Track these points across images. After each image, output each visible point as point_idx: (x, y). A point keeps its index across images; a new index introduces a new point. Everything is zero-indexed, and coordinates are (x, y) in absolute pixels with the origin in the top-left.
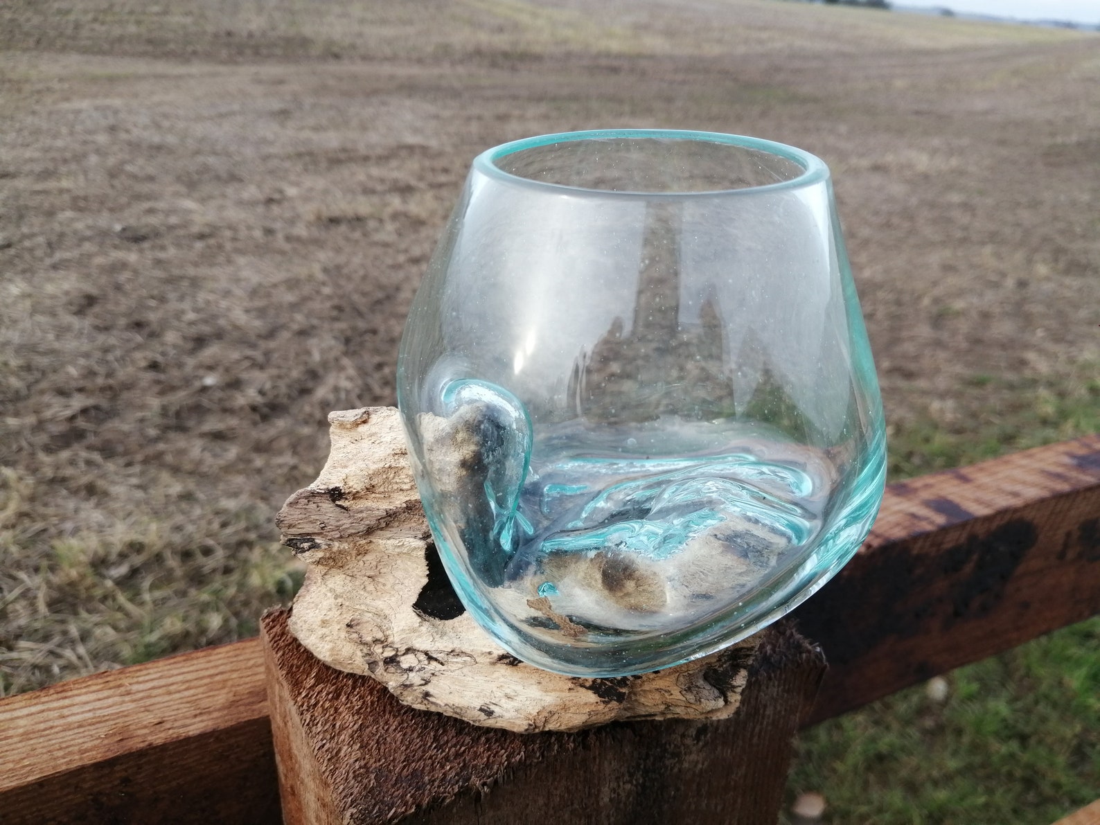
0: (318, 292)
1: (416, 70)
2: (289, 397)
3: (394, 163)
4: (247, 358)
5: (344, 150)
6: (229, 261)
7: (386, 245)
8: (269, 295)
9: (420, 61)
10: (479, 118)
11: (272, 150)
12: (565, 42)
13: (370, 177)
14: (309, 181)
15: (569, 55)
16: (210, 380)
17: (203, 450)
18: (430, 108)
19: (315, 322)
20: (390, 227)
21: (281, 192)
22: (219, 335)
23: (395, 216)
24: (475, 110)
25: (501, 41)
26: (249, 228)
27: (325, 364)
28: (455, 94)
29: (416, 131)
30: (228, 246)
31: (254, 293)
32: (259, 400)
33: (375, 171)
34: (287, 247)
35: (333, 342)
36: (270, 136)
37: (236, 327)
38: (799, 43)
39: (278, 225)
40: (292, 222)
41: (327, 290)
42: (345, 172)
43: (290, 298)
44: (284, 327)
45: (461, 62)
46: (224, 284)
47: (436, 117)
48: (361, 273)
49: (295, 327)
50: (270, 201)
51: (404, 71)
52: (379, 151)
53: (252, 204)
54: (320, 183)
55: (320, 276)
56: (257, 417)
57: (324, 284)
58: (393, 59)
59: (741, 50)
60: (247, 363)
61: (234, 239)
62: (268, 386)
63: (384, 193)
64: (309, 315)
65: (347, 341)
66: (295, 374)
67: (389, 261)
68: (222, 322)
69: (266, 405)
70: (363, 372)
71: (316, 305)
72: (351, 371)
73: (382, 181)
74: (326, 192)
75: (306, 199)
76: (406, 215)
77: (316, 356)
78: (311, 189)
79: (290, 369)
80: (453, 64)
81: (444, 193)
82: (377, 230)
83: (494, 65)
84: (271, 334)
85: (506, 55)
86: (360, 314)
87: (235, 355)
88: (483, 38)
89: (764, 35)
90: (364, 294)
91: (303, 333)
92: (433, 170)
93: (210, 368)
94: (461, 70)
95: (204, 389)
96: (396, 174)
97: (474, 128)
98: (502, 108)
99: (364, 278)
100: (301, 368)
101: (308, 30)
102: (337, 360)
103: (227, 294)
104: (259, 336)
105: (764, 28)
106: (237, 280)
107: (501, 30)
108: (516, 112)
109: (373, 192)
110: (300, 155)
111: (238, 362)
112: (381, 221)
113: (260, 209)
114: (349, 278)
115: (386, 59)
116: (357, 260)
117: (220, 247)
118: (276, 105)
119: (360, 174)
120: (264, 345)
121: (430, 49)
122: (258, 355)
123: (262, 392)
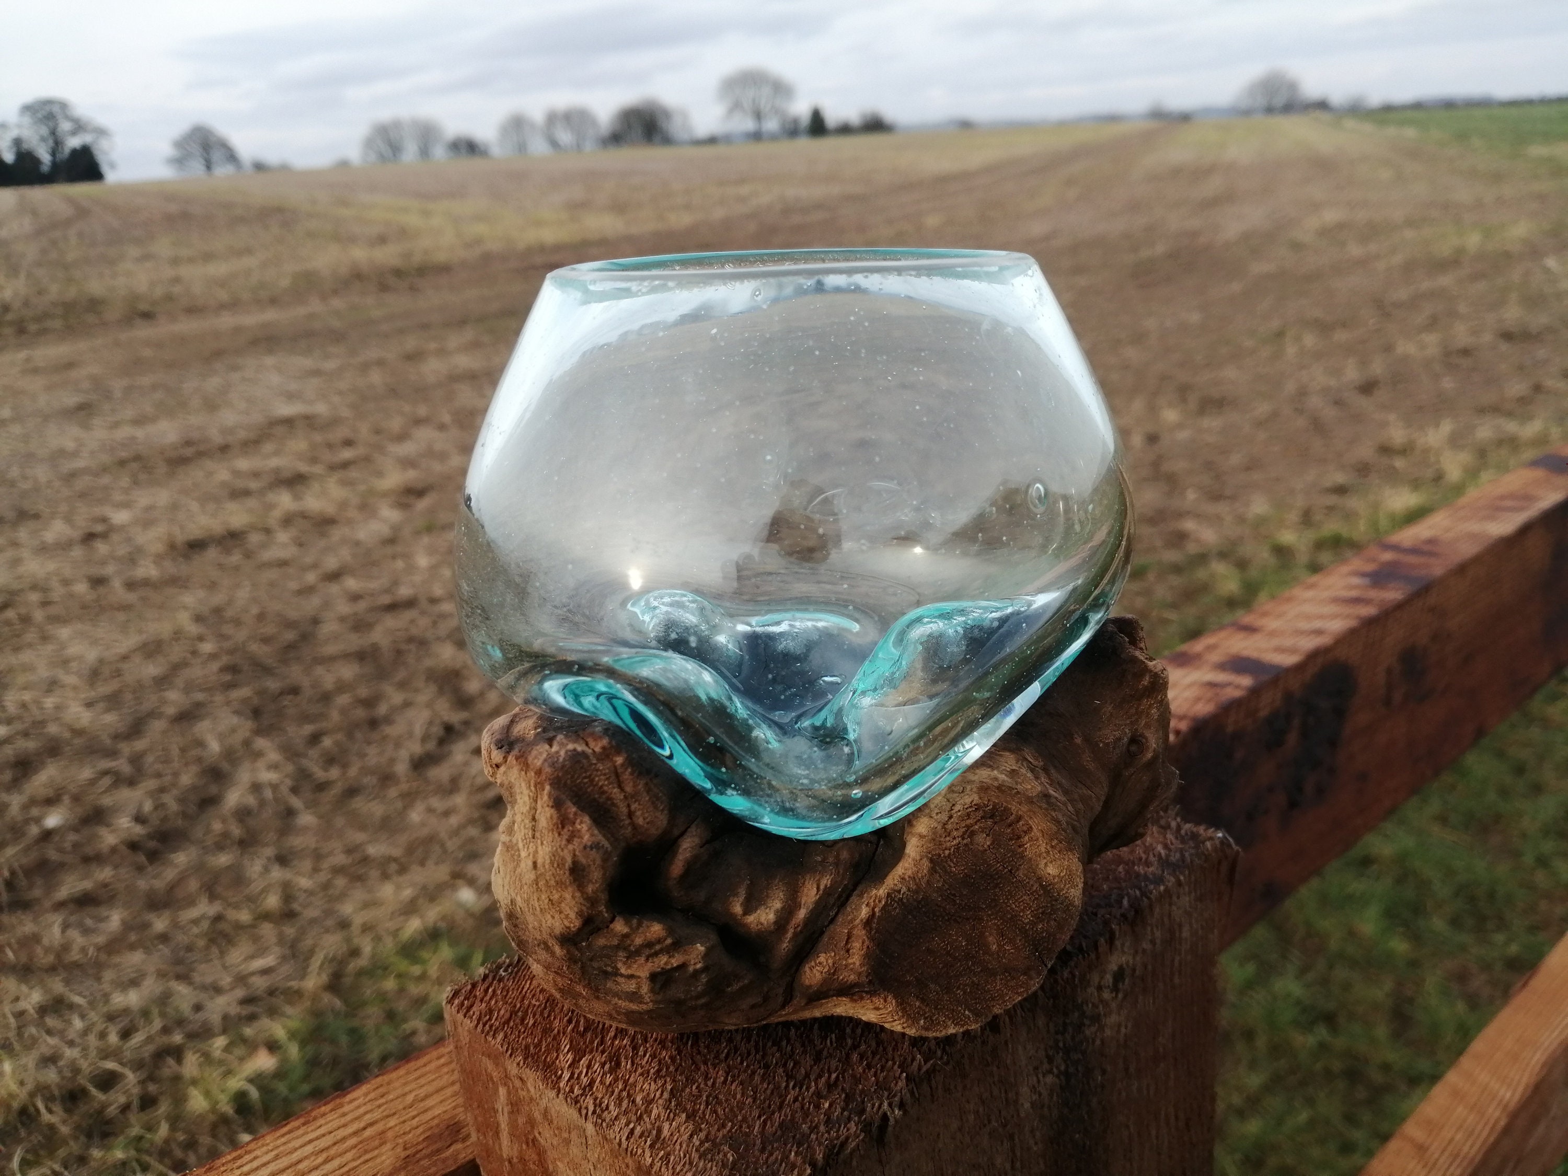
0: (194, 653)
1: (270, 315)
2: (185, 815)
3: (268, 447)
4: (106, 773)
5: (188, 443)
6: (45, 638)
7: (283, 564)
8: (118, 673)
9: (273, 301)
10: (380, 363)
11: (80, 463)
12: (478, 241)
13: (237, 473)
14: (143, 498)
15: (487, 258)
16: (53, 820)
17: (65, 927)
18: (307, 363)
19: (199, 696)
20: (283, 537)
21: (104, 520)
22: (53, 749)
23: (288, 521)
24: (372, 353)
25: (388, 255)
26: (66, 582)
27: (230, 755)
28: (337, 337)
29: (291, 397)
30: (39, 615)
31: (94, 675)
32: (139, 830)
33: (243, 464)
34: (131, 597)
35: (235, 720)
36: (70, 445)
37: (78, 732)
38: (792, 192)
39: (110, 570)
40: (132, 560)
41: (207, 647)
42: (195, 474)
43: (152, 670)
44: (153, 714)
45: (335, 292)
46: (43, 672)
47: (317, 373)
48: (255, 610)
49: (171, 711)
50: (89, 537)
51: (251, 319)
52: (242, 434)
53: (64, 546)
54: (162, 497)
55: (193, 629)
56: (142, 858)
57: (201, 638)
58: (233, 305)
59: (719, 214)
60: (107, 781)
61: (45, 604)
62: (148, 806)
63: (262, 492)
64: (188, 688)
65: (256, 713)
66: (186, 779)
67: (293, 585)
68: (53, 729)
69: (150, 836)
70: (290, 753)
71: (196, 672)
72: (274, 756)
73: (256, 475)
74: (174, 507)
75: (147, 523)
76: (304, 515)
77: (215, 746)
78: (150, 508)
79: (176, 775)
80: (324, 297)
81: (353, 473)
82: (264, 546)
83: (384, 288)
84: (136, 729)
85: (398, 273)
86: (267, 671)
87: (86, 773)
88: (360, 254)
89: (744, 190)
90: (266, 640)
91: (186, 717)
92: (330, 446)
93: (50, 802)
94: (337, 303)
95: (47, 835)
96: (274, 462)
97: (376, 377)
98: (411, 343)
99: (261, 617)
100: (194, 769)
101: (95, 287)
102: (247, 743)
103: (52, 685)
104: (117, 737)
105: (741, 181)
106: (65, 663)
107: (382, 240)
108: (433, 346)
109: (247, 493)
110: (122, 463)
111: (93, 782)
112: (268, 531)
113: (77, 552)
114: (237, 622)
115: (222, 307)
116: (243, 594)
117: (26, 620)
118: (71, 399)
119: (222, 473)
120: (126, 749)
121: (285, 282)
122: (122, 765)
123: (139, 819)
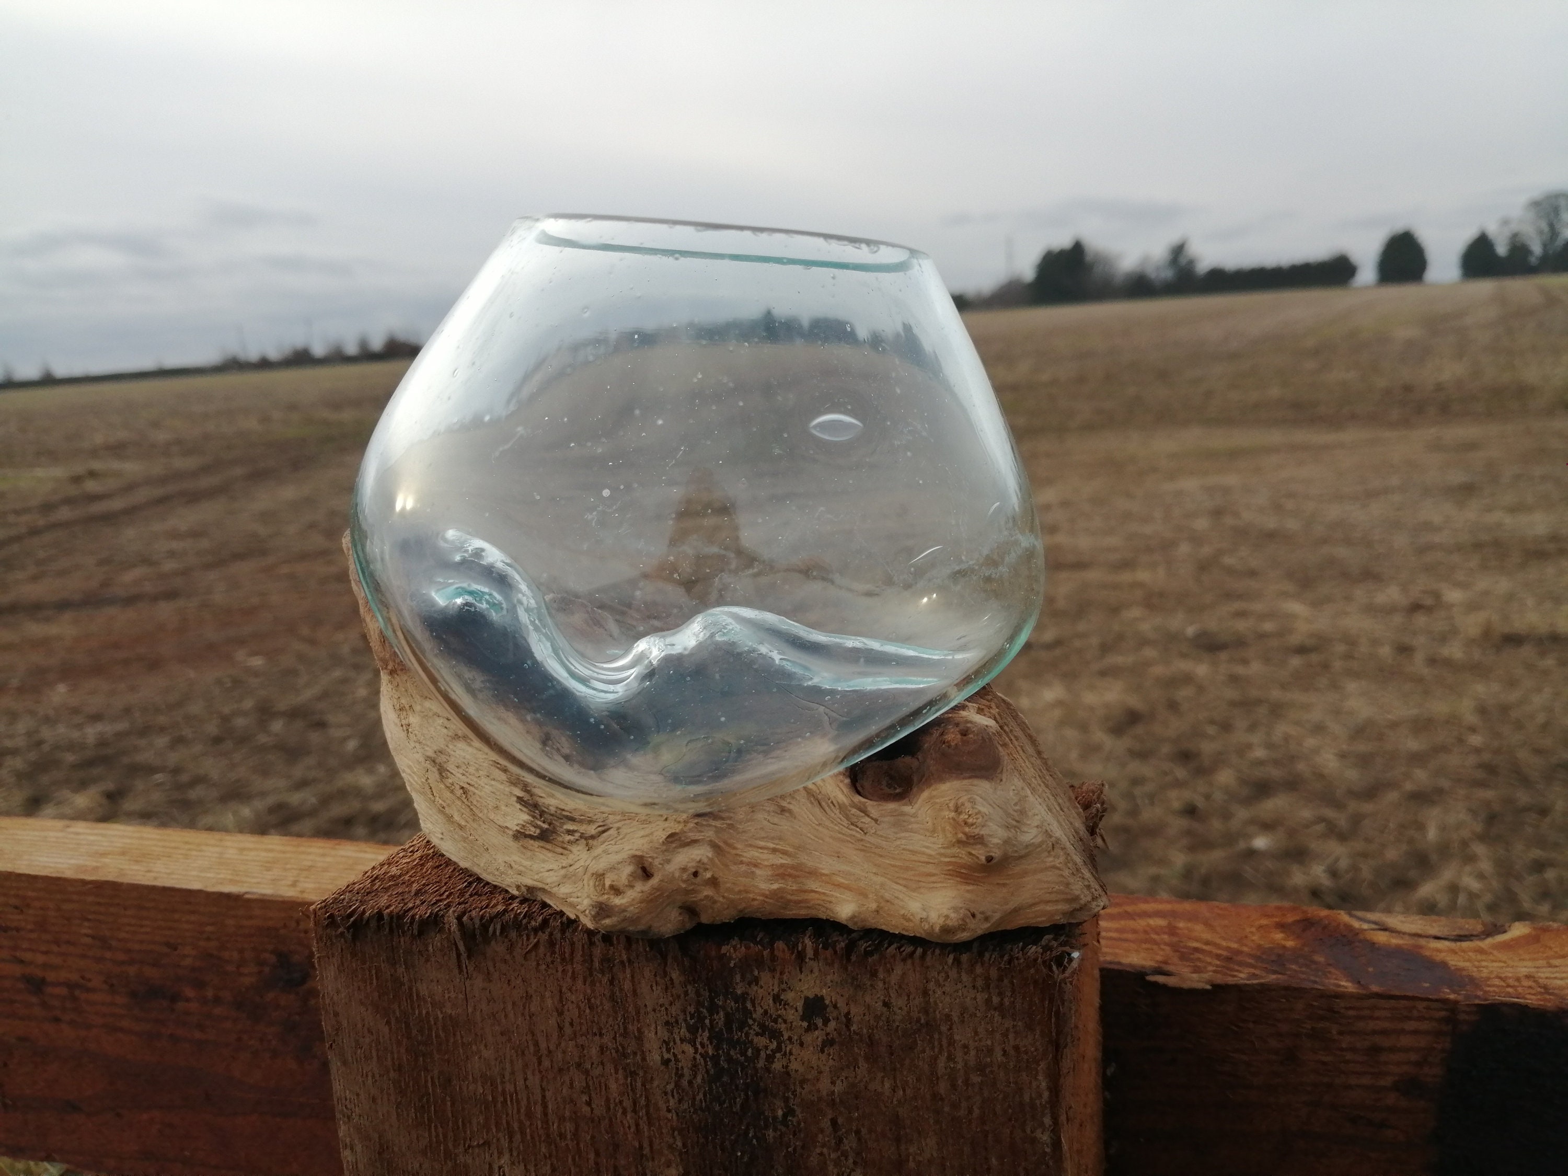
0: (1460, 741)
6: (1335, 686)
8: (1381, 738)
11: (1437, 539)
14: (1483, 583)
16: (1261, 842)
19: (1445, 783)
21: (1437, 595)
22: (1293, 784)
26: (1375, 642)
27: (1444, 850)
30: (1338, 665)
31: (1359, 732)
32: (1326, 881)
34: (1426, 671)
36: (1437, 519)
37: (1321, 776)
39: (1420, 641)
40: (1443, 639)
41: (1476, 740)
43: (1413, 744)
44: (1391, 785)
46: (1316, 715)
48: (1541, 718)
49: (1409, 786)
50: (1416, 608)
53: (1389, 610)
54: (1503, 585)
55: (1471, 718)
57: (1473, 730)
60: (1320, 828)
61: (1348, 656)
62: (1344, 864)
65: (1492, 819)
66: (1392, 854)
68: (1301, 767)
70: (1505, 869)
71: (1453, 760)
72: (1486, 866)
74: (1510, 597)
75: (1473, 607)
77: (1432, 834)
78: (1486, 593)
84: (1371, 793)
86: (1525, 781)
87: (1306, 814)
90: (1538, 752)
91: (1422, 798)
93: (1267, 826)
95: (1251, 853)
99: (1545, 727)
101: (1531, 374)
102: (1465, 844)
103: (1319, 729)
104: (1351, 793)
106: (1337, 712)
110: (1478, 546)
111: (1309, 824)
113: (1398, 619)
114: (1519, 726)
116: (1538, 700)
117: (1326, 666)
118: (1457, 477)
120: (1353, 806)
122: (1342, 820)
123: (1333, 873)
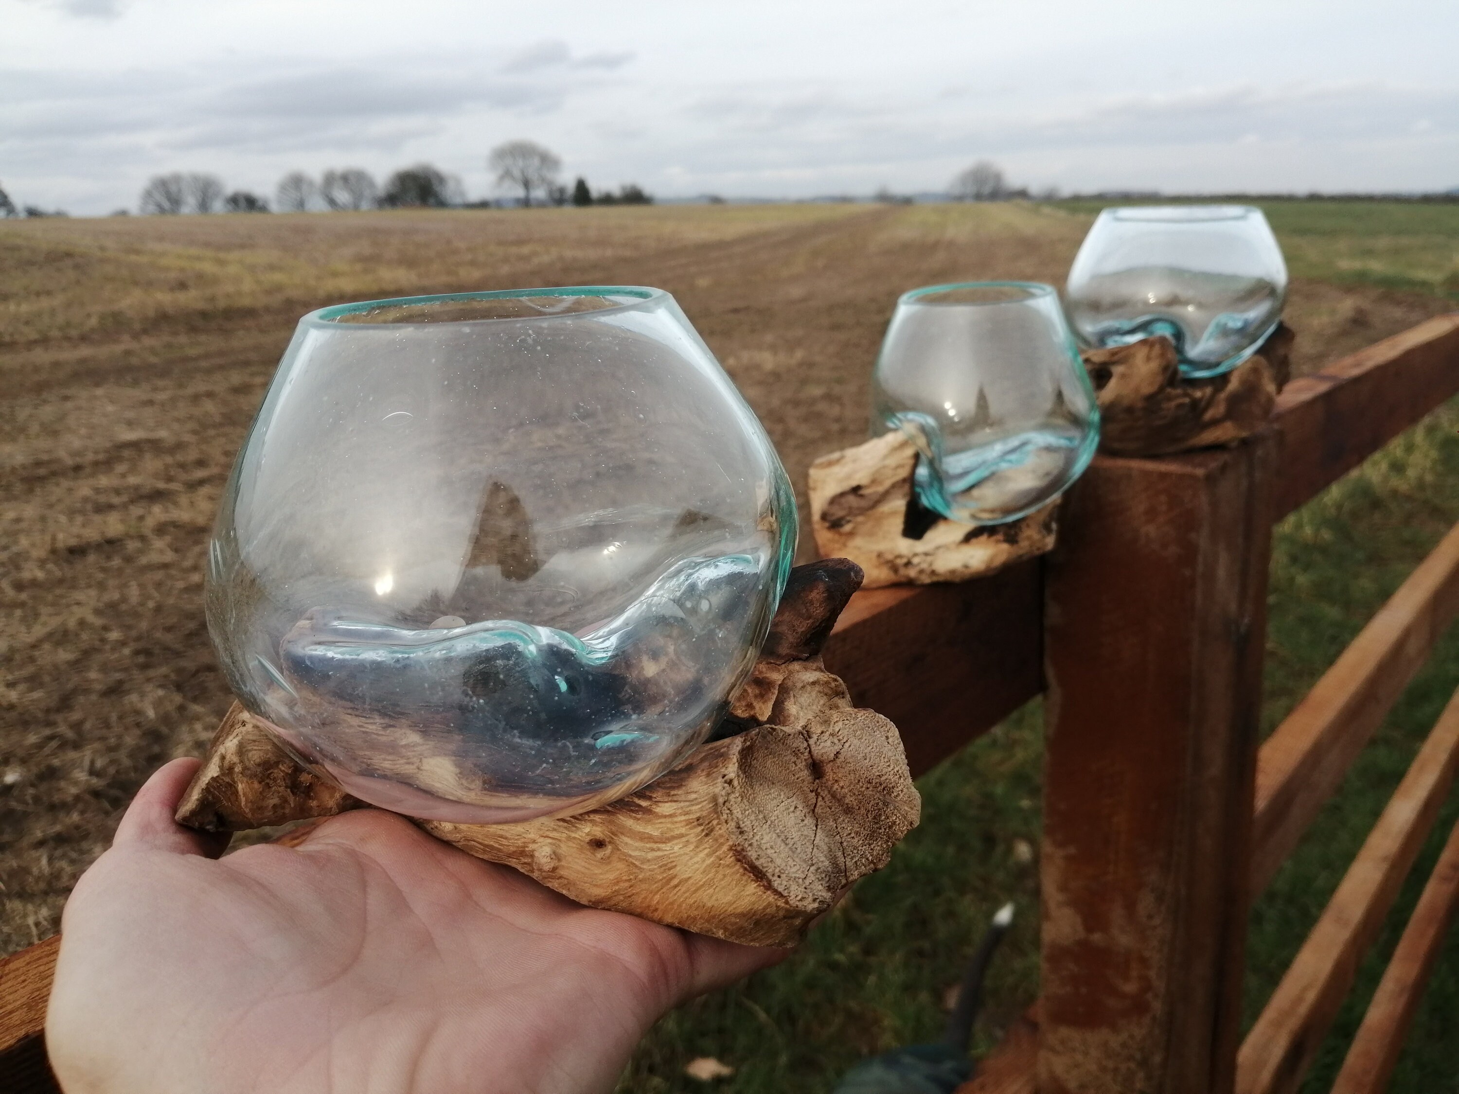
1: (85, 351)
2: (136, 769)
3: (121, 468)
4: (49, 738)
7: (165, 566)
9: (84, 338)
10: (210, 395)
13: (97, 491)
20: (159, 543)
23: (161, 529)
24: (199, 387)
25: (191, 300)
28: (160, 371)
29: (130, 424)
33: (100, 481)
35: (161, 692)
42: (57, 490)
45: (145, 331)
47: (151, 403)
51: (70, 355)
52: (90, 457)
58: (43, 342)
63: (125, 506)
67: (181, 585)
69: (110, 786)
73: (117, 492)
76: (176, 525)
79: (120, 737)
80: (135, 336)
82: (141, 551)
83: (194, 329)
88: (163, 298)
92: (183, 467)
94: (148, 341)
96: (132, 480)
97: (209, 407)
98: (234, 378)
100: (135, 732)
109: (111, 507)
112: (142, 538)
115: (33, 343)
119: (82, 490)
121: (94, 322)
